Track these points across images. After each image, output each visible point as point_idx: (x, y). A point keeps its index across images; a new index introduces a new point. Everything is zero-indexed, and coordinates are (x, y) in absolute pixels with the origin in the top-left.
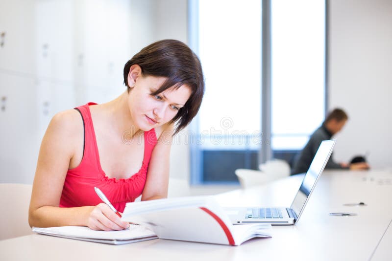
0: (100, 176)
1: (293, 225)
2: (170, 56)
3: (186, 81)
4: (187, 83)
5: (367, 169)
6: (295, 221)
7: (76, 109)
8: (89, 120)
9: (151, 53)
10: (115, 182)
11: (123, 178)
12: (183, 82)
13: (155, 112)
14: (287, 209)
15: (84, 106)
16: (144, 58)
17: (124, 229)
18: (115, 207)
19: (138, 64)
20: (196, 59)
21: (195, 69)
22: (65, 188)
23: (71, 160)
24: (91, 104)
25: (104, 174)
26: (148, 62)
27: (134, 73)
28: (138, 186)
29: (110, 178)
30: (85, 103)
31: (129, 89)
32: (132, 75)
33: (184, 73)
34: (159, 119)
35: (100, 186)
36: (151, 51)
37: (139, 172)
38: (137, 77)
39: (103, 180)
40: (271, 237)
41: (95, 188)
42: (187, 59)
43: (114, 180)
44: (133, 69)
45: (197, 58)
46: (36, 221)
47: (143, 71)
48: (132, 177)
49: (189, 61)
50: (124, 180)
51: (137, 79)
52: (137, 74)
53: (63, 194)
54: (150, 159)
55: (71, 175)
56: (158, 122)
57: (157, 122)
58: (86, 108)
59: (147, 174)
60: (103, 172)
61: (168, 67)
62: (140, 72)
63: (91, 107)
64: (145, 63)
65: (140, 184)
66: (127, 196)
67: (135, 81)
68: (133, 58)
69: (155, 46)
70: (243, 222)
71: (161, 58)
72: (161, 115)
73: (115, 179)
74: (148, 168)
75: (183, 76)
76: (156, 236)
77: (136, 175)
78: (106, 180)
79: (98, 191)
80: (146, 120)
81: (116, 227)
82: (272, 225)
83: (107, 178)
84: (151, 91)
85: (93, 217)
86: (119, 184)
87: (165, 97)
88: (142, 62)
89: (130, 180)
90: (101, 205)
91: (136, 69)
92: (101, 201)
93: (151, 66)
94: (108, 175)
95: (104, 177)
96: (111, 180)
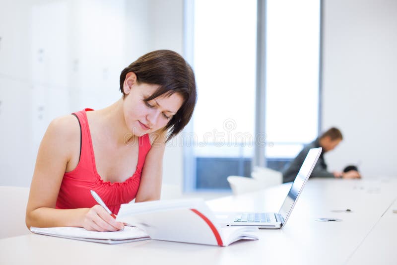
0: (95, 179)
1: (279, 229)
2: (164, 64)
3: (178, 89)
4: (178, 92)
5: (359, 177)
6: (282, 225)
7: (73, 114)
8: (85, 125)
9: (147, 61)
10: (110, 185)
11: (117, 182)
12: (175, 90)
13: (148, 118)
14: (275, 214)
15: (81, 112)
16: (139, 66)
17: (118, 230)
18: (110, 209)
19: (133, 71)
20: (189, 70)
21: (187, 79)
22: (61, 190)
23: (68, 163)
24: (87, 110)
25: (99, 177)
26: (142, 70)
27: (130, 80)
28: (132, 189)
29: (105, 181)
30: (82, 109)
31: (125, 95)
32: (128, 83)
33: (177, 81)
34: (152, 125)
35: (96, 189)
36: (146, 60)
37: (133, 176)
38: (132, 84)
39: (98, 183)
40: (258, 240)
41: (91, 191)
42: (181, 69)
43: (108, 184)
44: (128, 77)
45: (191, 68)
46: (33, 221)
47: (138, 79)
48: (127, 180)
49: (183, 71)
50: (118, 184)
51: (132, 86)
52: (133, 81)
53: (59, 196)
54: (144, 164)
55: (67, 178)
56: (151, 127)
57: (149, 128)
58: (83, 113)
59: (140, 178)
60: (98, 175)
61: (161, 75)
62: (135, 79)
63: (88, 113)
64: (140, 71)
65: (134, 188)
66: (122, 199)
67: (130, 88)
68: (129, 66)
69: (150, 55)
70: (232, 225)
71: (156, 66)
72: (153, 121)
73: (109, 182)
74: (142, 172)
75: (175, 84)
76: (149, 237)
77: (130, 179)
78: (101, 183)
79: (94, 194)
80: (139, 125)
81: (110, 228)
82: (259, 229)
83: (102, 181)
84: (145, 97)
85: (89, 218)
86: (113, 187)
87: (157, 104)
88: (137, 70)
89: (124, 183)
90: (96, 207)
91: (132, 76)
92: (96, 203)
93: (145, 74)
94: (103, 178)
95: (100, 180)
96: (106, 183)
